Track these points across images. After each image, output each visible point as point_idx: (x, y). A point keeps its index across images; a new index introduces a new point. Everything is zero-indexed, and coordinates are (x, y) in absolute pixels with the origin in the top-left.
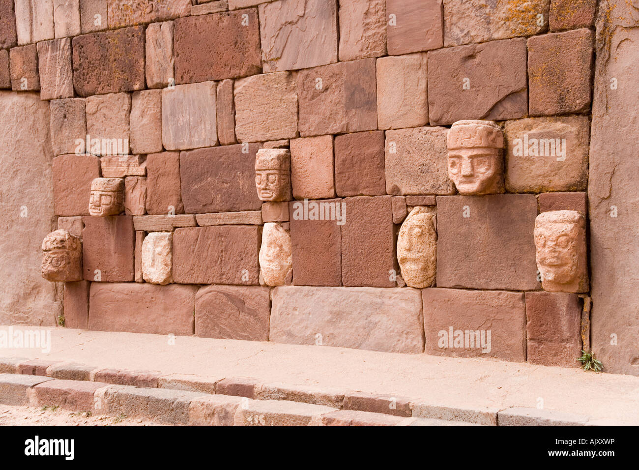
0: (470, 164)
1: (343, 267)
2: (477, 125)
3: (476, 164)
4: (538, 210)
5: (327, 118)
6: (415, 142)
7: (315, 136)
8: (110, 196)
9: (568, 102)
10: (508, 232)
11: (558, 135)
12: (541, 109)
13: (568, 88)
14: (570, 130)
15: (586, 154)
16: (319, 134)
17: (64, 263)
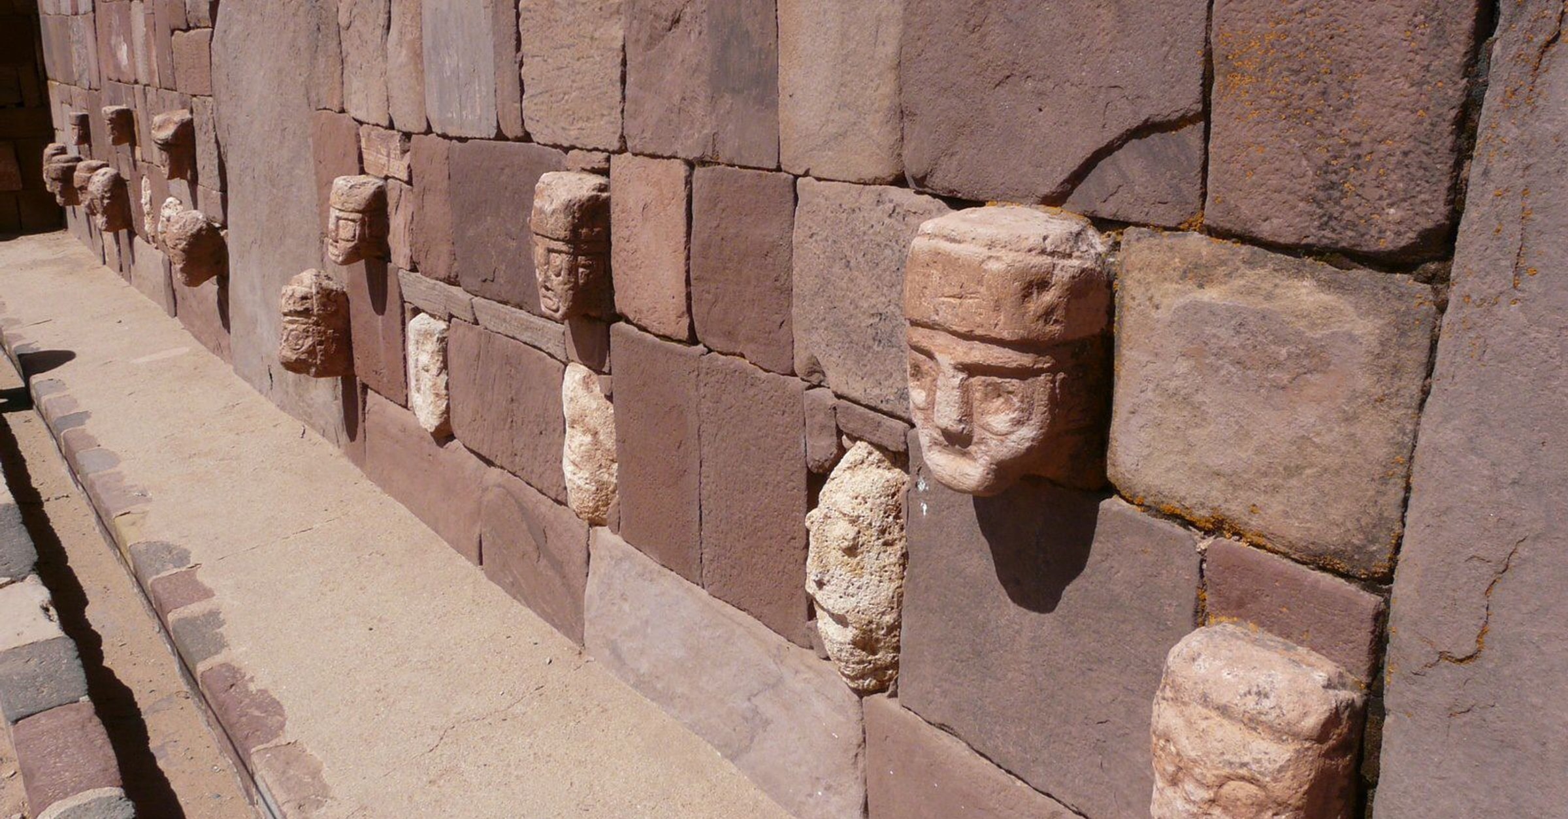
0: (957, 393)
1: (705, 542)
2: (986, 252)
3: (978, 395)
4: (1197, 598)
5: (676, 110)
6: (865, 233)
7: (653, 156)
8: (353, 220)
9: (1350, 207)
10: (1096, 632)
11: (1299, 334)
12: (1245, 210)
13: (1358, 144)
14: (1347, 327)
15: (1401, 445)
16: (659, 153)
17: (310, 343)
